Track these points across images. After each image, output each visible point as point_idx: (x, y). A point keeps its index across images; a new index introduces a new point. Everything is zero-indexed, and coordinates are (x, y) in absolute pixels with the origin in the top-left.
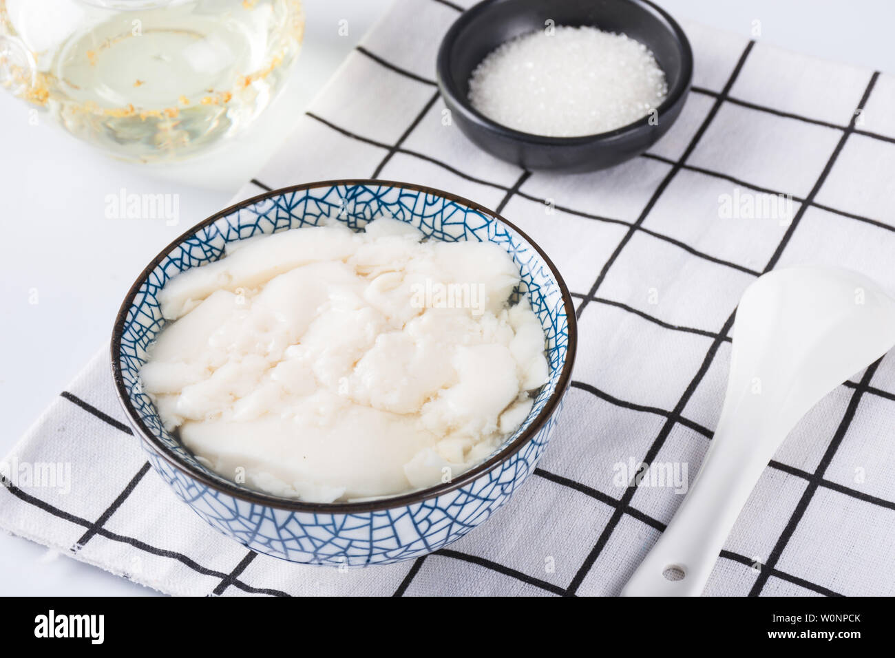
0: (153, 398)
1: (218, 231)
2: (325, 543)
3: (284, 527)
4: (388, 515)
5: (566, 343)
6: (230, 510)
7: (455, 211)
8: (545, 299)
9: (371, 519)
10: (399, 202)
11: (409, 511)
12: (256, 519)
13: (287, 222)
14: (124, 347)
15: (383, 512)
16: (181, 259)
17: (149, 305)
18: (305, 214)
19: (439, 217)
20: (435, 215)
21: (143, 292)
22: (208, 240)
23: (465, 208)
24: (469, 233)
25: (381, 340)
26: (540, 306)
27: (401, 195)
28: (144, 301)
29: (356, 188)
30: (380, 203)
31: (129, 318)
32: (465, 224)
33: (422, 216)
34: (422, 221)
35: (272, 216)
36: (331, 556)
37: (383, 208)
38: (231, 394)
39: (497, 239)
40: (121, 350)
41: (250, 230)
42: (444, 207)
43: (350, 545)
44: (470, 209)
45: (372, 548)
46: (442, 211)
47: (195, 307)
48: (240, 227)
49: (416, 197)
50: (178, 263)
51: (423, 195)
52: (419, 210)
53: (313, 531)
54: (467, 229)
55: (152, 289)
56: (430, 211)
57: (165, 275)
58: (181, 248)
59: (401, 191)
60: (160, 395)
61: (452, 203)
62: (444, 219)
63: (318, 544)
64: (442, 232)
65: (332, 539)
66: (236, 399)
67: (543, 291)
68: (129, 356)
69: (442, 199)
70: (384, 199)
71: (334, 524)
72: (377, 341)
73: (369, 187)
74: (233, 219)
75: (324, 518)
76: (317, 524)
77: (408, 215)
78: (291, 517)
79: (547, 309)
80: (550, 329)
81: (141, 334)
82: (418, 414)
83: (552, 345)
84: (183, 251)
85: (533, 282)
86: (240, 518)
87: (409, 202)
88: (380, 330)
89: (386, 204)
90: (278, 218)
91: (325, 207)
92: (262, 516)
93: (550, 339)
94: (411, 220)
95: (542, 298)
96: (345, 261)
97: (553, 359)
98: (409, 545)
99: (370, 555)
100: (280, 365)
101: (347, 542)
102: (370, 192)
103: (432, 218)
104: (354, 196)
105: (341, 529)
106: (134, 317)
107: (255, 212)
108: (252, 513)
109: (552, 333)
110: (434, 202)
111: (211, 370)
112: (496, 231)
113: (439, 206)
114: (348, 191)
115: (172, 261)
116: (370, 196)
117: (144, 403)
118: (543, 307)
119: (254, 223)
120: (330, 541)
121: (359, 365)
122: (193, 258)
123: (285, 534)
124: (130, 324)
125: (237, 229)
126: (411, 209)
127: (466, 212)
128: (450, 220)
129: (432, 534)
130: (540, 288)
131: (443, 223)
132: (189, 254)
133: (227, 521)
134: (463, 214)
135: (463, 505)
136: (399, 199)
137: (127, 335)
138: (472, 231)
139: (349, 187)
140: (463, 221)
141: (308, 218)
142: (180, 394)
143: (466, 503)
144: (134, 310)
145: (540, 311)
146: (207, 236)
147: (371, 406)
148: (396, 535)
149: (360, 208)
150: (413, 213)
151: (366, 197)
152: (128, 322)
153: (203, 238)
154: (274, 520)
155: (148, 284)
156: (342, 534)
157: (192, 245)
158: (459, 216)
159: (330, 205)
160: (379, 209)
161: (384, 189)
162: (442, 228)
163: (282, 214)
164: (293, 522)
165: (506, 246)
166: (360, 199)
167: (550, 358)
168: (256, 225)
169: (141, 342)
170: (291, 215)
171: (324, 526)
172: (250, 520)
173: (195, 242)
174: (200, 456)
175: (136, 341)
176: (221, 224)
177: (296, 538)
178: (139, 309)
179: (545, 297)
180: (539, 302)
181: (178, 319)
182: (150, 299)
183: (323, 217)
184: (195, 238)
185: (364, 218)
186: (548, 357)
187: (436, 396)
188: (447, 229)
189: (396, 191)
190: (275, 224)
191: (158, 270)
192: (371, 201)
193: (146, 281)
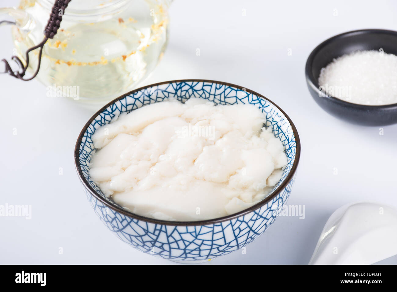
0: (98, 184)
1: (117, 107)
2: (190, 243)
3: (171, 235)
4: (221, 225)
5: (295, 145)
6: (144, 230)
7: (231, 91)
8: (281, 128)
9: (213, 228)
10: (203, 89)
11: (231, 223)
12: (157, 233)
13: (148, 102)
14: (80, 160)
15: (219, 224)
16: (101, 121)
17: (89, 142)
18: (157, 97)
19: (223, 95)
20: (221, 94)
21: (85, 136)
22: (113, 111)
23: (236, 89)
24: (238, 101)
25: (205, 149)
26: (278, 131)
27: (204, 86)
28: (86, 141)
29: (181, 84)
30: (193, 90)
31: (81, 148)
32: (236, 97)
33: (215, 95)
34: (215, 97)
35: (141, 99)
36: (192, 251)
37: (195, 93)
38: (135, 179)
39: (253, 102)
40: (80, 162)
41: (131, 106)
42: (225, 90)
43: (202, 243)
44: (238, 89)
45: (213, 244)
46: (224, 92)
47: (109, 142)
48: (127, 105)
49: (211, 86)
50: (100, 123)
51: (214, 85)
52: (212, 92)
53: (185, 237)
54: (237, 99)
55: (89, 135)
56: (218, 92)
57: (94, 128)
58: (101, 115)
59: (203, 83)
60: (101, 182)
61: (229, 87)
62: (226, 95)
63: (187, 243)
64: (225, 102)
65: (194, 240)
66: (138, 181)
67: (279, 124)
68: (84, 165)
69: (224, 86)
70: (195, 88)
71: (195, 232)
72: (203, 150)
73: (187, 83)
74: (123, 101)
75: (191, 229)
76: (187, 232)
77: (207, 95)
78: (175, 229)
79: (282, 132)
80: (285, 140)
81: (87, 155)
82: (227, 183)
83: (287, 147)
84: (102, 117)
85: (274, 120)
86: (149, 234)
87: (207, 89)
88: (204, 145)
89: (196, 91)
90: (144, 100)
91: (166, 94)
92: (160, 230)
93: (285, 145)
94: (209, 97)
95: (279, 127)
96: (180, 117)
97: (288, 154)
98: (230, 243)
99: (211, 249)
100: (157, 164)
101: (201, 242)
102: (188, 85)
103: (219, 96)
104: (180, 88)
105: (199, 234)
106: (83, 147)
107: (133, 97)
108: (155, 230)
109: (287, 142)
110: (220, 88)
111: (124, 169)
112: (252, 98)
113: (223, 89)
114: (177, 85)
115: (97, 122)
116: (188, 87)
117: (94, 185)
118: (280, 131)
119: (133, 103)
120: (193, 242)
121: (197, 162)
122: (106, 120)
123: (171, 240)
124: (82, 151)
125: (125, 106)
126: (209, 92)
127: (236, 91)
128: (229, 96)
129: (241, 237)
130: (277, 123)
131: (225, 98)
132: (104, 118)
133: (141, 236)
134: (235, 92)
135: (255, 220)
136: (202, 88)
137: (81, 156)
138: (240, 100)
139: (178, 83)
140: (235, 95)
141: (158, 99)
142: (110, 181)
143: (257, 219)
144: (82, 144)
145: (278, 134)
146: (112, 110)
147: (205, 180)
148: (224, 237)
149: (183, 93)
150: (210, 94)
151: (186, 87)
152: (81, 150)
153: (110, 111)
154: (166, 232)
155: (87, 132)
156: (199, 237)
157: (105, 114)
158: (233, 93)
159: (169, 93)
160: (193, 93)
161: (195, 83)
162: (225, 100)
163: (146, 98)
164: (176, 232)
165: (258, 105)
166: (183, 89)
167: (287, 154)
168: (134, 104)
169: (87, 159)
170: (150, 98)
171: (190, 233)
172: (154, 234)
173: (107, 113)
174: (125, 207)
175: (85, 159)
176: (118, 104)
177: (176, 241)
178: (85, 144)
179: (280, 126)
180: (277, 129)
181: (102, 148)
182: (89, 140)
183: (166, 98)
184: (106, 110)
185: (186, 98)
186: (286, 153)
187: (236, 173)
188: (227, 100)
189: (201, 84)
190: (143, 103)
191: (91, 126)
192: (188, 89)
193: (86, 131)
